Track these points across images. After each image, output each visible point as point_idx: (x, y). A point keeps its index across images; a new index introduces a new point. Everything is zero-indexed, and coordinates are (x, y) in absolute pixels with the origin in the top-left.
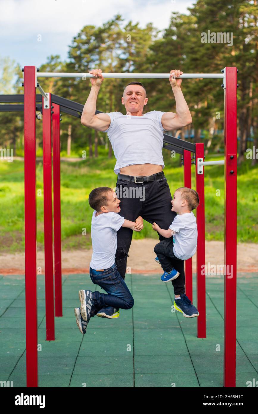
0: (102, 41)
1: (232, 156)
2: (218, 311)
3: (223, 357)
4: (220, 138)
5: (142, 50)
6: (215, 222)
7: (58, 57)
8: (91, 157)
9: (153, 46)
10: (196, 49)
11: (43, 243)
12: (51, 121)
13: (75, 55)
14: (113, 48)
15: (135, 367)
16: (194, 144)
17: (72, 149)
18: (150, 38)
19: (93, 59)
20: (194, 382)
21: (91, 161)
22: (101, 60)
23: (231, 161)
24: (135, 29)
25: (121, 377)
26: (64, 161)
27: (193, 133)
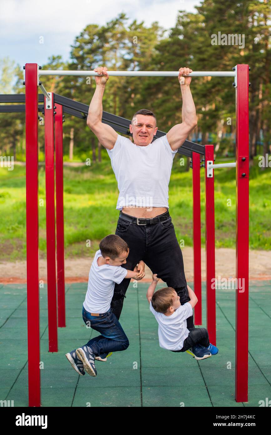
0: (106, 41)
1: (244, 158)
2: (228, 320)
3: (235, 369)
4: (229, 142)
5: (147, 50)
6: (224, 229)
7: (59, 57)
8: (94, 162)
9: (159, 46)
10: (204, 49)
11: (46, 251)
12: (54, 122)
13: (77, 55)
14: (117, 47)
15: (142, 379)
16: (203, 146)
17: (75, 154)
18: (155, 37)
19: (96, 59)
20: (204, 395)
21: (94, 166)
22: (104, 60)
23: (243, 164)
24: (140, 28)
25: (128, 389)
26: (66, 166)
27: (200, 137)
